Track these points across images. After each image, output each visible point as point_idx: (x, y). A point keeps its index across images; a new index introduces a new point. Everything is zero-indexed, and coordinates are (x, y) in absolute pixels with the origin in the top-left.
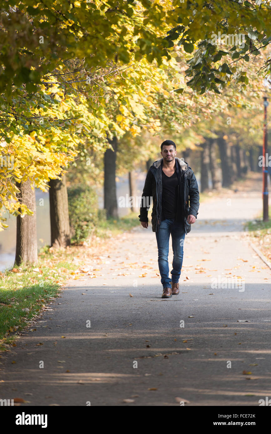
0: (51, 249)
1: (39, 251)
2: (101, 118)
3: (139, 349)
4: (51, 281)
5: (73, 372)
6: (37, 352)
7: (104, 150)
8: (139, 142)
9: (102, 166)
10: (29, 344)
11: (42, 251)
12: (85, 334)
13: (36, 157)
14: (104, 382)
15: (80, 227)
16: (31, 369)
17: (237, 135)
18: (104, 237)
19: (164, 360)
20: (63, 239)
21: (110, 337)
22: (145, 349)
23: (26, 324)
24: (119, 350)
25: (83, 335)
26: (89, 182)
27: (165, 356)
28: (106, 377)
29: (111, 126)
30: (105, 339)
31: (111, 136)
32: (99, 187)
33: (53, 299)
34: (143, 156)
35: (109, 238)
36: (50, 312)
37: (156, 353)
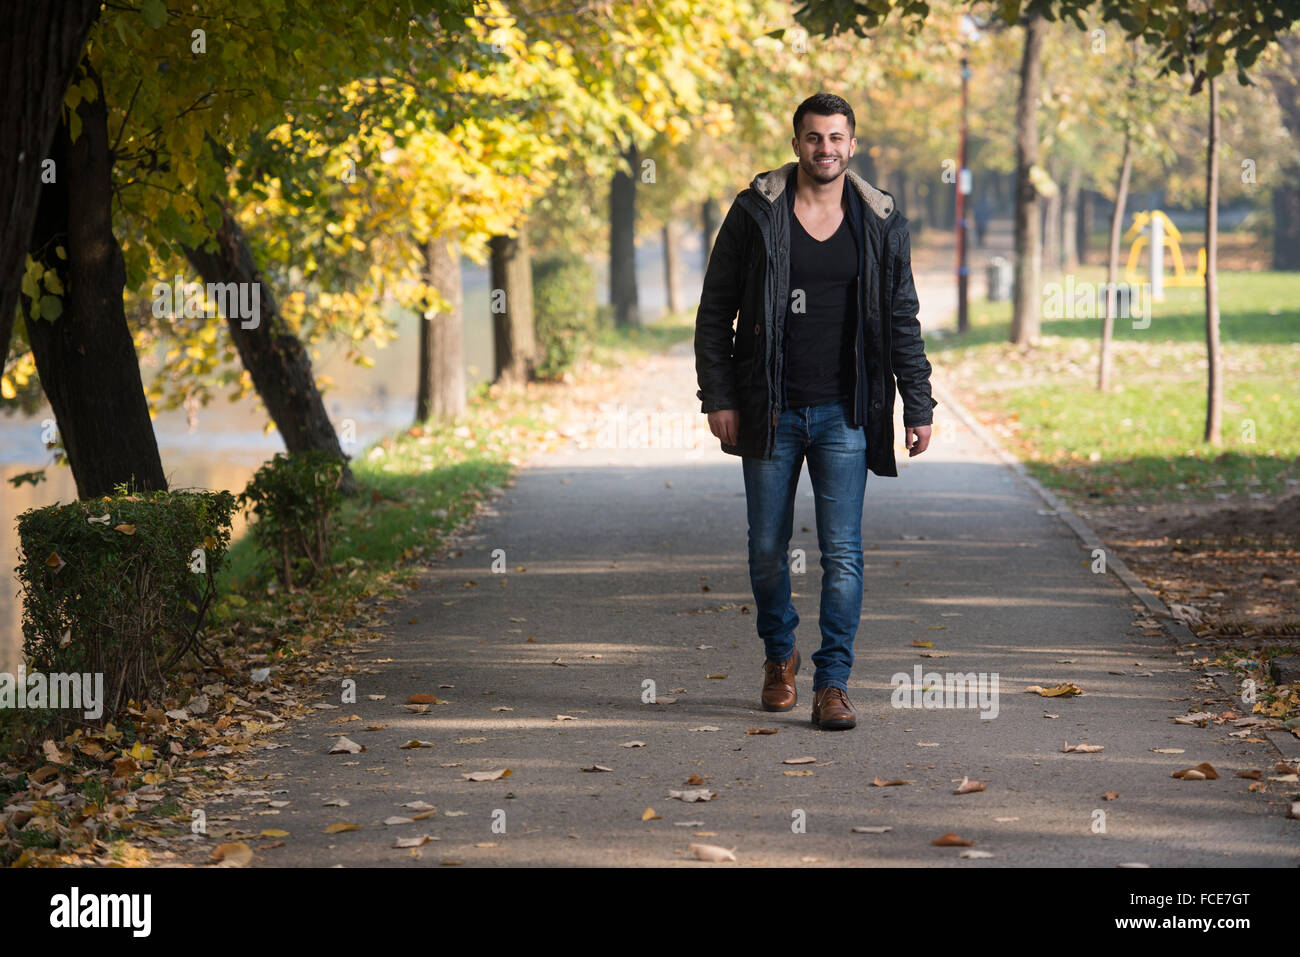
0: (495, 389)
1: (467, 393)
2: (604, 101)
3: (685, 595)
4: (492, 454)
5: (545, 642)
6: (464, 601)
7: (609, 173)
8: (687, 157)
9: (605, 213)
10: (445, 584)
11: (475, 393)
12: (568, 563)
13: (460, 186)
14: (609, 662)
15: (558, 341)
16: (451, 634)
17: (902, 147)
18: (610, 364)
19: (741, 616)
20: (520, 367)
21: (622, 569)
22: (700, 595)
23: (439, 543)
24: (643, 597)
25: (564, 566)
26: (576, 247)
27: (744, 609)
28: (613, 652)
29: (623, 122)
30: (612, 574)
31: (625, 142)
32: (599, 258)
33: (498, 491)
34: (695, 190)
35: (619, 366)
36: (492, 518)
37: (724, 602)
